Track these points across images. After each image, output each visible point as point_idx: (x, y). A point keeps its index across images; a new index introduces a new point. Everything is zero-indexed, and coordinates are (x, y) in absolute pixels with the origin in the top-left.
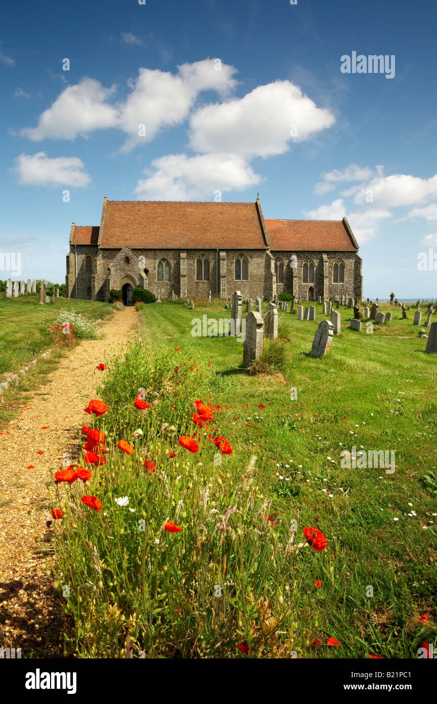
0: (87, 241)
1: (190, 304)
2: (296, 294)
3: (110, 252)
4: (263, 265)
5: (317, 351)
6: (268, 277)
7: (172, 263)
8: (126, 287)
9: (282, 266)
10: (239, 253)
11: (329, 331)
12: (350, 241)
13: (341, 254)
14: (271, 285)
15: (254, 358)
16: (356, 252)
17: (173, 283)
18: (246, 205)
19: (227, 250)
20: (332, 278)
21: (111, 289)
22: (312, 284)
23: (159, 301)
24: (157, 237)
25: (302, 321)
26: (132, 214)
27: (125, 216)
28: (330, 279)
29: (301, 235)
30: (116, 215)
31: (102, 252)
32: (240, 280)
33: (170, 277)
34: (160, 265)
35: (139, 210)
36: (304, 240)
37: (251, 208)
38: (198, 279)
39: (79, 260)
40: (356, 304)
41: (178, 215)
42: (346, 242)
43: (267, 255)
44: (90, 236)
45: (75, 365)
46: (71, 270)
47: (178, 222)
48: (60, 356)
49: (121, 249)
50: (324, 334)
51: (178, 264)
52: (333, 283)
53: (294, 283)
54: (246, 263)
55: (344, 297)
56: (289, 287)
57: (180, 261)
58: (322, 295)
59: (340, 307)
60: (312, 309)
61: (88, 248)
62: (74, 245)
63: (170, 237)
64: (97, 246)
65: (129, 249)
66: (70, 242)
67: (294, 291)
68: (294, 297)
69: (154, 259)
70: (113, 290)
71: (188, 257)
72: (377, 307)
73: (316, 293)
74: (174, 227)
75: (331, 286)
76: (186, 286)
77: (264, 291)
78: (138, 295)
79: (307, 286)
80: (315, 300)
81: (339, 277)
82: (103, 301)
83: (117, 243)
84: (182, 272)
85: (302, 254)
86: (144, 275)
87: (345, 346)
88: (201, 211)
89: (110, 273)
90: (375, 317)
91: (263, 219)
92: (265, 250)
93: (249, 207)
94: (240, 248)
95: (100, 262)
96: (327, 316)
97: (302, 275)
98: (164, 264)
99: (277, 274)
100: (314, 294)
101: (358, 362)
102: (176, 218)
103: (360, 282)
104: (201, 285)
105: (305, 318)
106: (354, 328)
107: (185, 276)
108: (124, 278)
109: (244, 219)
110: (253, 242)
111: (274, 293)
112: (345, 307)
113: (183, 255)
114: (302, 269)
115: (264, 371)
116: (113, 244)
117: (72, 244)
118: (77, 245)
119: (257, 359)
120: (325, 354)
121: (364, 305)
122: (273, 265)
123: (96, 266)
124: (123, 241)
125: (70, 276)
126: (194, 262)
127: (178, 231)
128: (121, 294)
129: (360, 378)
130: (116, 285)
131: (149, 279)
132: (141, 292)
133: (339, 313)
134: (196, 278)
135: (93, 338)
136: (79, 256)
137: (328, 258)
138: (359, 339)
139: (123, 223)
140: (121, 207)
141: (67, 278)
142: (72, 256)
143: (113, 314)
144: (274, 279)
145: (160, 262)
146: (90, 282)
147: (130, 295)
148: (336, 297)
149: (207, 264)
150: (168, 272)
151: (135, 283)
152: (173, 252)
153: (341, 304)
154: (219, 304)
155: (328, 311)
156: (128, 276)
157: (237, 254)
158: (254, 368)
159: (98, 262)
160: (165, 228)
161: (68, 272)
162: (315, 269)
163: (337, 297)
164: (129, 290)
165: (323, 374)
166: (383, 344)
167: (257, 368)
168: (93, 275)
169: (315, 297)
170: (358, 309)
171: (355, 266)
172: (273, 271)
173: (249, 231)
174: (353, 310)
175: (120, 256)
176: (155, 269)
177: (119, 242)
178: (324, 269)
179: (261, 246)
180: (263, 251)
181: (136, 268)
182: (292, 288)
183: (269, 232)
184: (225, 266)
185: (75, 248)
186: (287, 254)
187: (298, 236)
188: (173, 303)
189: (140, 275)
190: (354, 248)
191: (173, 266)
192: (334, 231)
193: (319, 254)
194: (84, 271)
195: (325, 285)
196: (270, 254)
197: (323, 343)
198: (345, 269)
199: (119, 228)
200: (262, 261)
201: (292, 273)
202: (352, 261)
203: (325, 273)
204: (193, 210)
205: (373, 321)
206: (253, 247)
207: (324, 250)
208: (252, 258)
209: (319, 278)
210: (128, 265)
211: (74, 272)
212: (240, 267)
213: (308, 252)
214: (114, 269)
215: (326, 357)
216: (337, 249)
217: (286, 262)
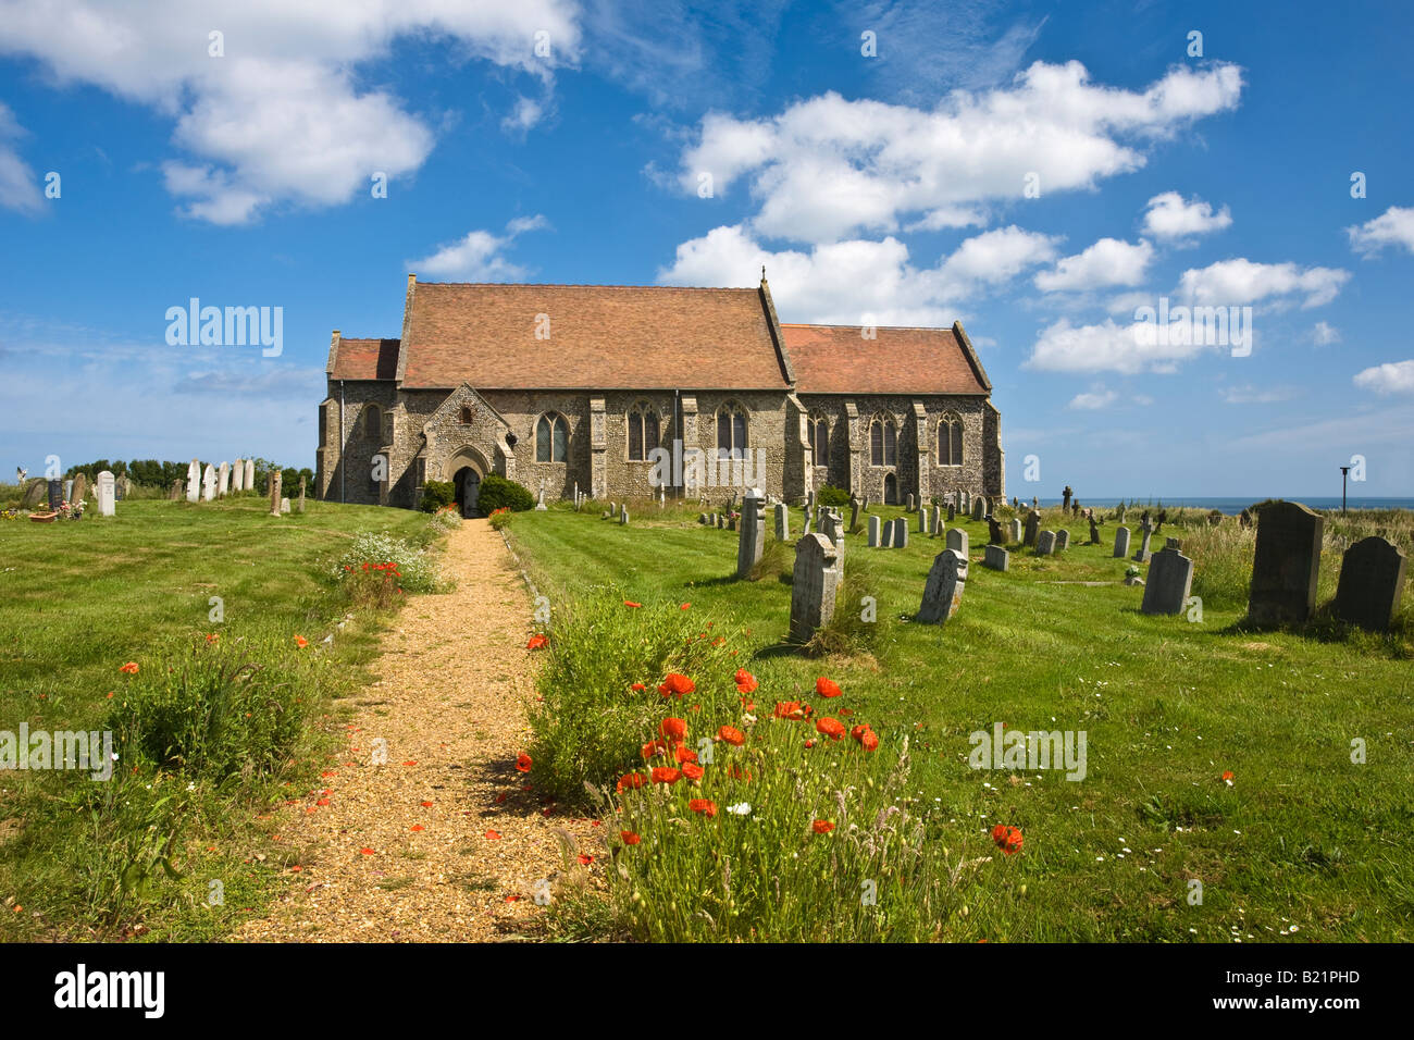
0: (370, 374)
1: (620, 513)
2: (857, 490)
3: (425, 396)
4: (781, 425)
5: (934, 609)
6: (793, 453)
7: (572, 421)
8: (462, 476)
9: (824, 426)
10: (726, 399)
11: (958, 570)
12: (971, 373)
13: (954, 402)
14: (801, 469)
15: (818, 624)
16: (987, 396)
17: (573, 466)
18: (739, 294)
19: (697, 394)
20: (937, 454)
21: (427, 480)
22: (891, 468)
23: (542, 506)
24: (534, 364)
25: (879, 549)
26: (476, 312)
27: (460, 317)
28: (932, 455)
29: (864, 360)
30: (439, 315)
31: (406, 397)
33: (566, 453)
34: (543, 427)
35: (492, 304)
36: (872, 370)
37: (751, 301)
38: (632, 456)
39: (348, 414)
40: (990, 511)
41: (584, 315)
42: (964, 375)
43: (791, 404)
44: (377, 361)
46: (331, 436)
47: (585, 331)
48: (377, 628)
49: (452, 391)
50: (946, 577)
51: (585, 425)
52: (938, 466)
53: (852, 468)
54: (743, 421)
55: (963, 495)
56: (839, 473)
57: (590, 417)
58: (916, 490)
59: (956, 517)
60: (900, 523)
61: (371, 389)
62: (339, 381)
63: (566, 363)
64: (395, 383)
65: (470, 389)
66: (329, 374)
67: (852, 483)
68: (854, 496)
69: (530, 412)
70: (431, 483)
71: (610, 409)
73: (902, 488)
74: (574, 341)
75: (934, 472)
76: (605, 473)
77: (785, 483)
78: (492, 493)
79: (882, 473)
80: (899, 502)
81: (951, 448)
82: (409, 507)
83: (442, 377)
84: (596, 442)
85: (869, 401)
86: (505, 448)
87: (982, 600)
88: (635, 306)
89: (424, 445)
90: (1036, 543)
91: (777, 325)
92: (786, 392)
93: (744, 297)
94: (727, 388)
95: (400, 418)
96: (932, 537)
97: (869, 446)
98: (553, 424)
99: (813, 446)
100: (898, 488)
101: (1015, 631)
102: (579, 322)
103: (998, 463)
104: (640, 469)
105: (885, 542)
106: (993, 564)
107: (602, 451)
108: (458, 455)
109: (735, 324)
110: (757, 375)
111: (808, 488)
112: (966, 519)
113: (597, 404)
114: (870, 434)
115: (838, 649)
116: (433, 378)
117: (332, 378)
118: (345, 382)
119: (824, 626)
120: (950, 615)
121: (1005, 512)
122: (804, 426)
123: (391, 428)
124: (456, 374)
125: (327, 450)
126: (623, 420)
127: (584, 351)
128: (451, 492)
129: (1024, 660)
130: (439, 470)
131: (518, 457)
132: (498, 486)
133: (966, 534)
134: (627, 453)
135: (428, 589)
136: (350, 406)
137: (926, 410)
138: (1007, 588)
139: (456, 333)
140: (449, 296)
141: (320, 455)
142: (333, 406)
143: (444, 539)
144: (808, 456)
145: (543, 420)
147: (473, 493)
148: (947, 495)
149: (651, 425)
150: (561, 441)
151: (484, 468)
152: (574, 397)
153: (958, 512)
154: (686, 513)
155: (932, 529)
156: (468, 452)
157: (721, 401)
158: (819, 644)
159: (396, 420)
161: (323, 443)
162: (898, 434)
163: (949, 496)
164: (470, 483)
165: (950, 656)
166: (1055, 596)
167: (825, 644)
168: (384, 450)
169: (899, 497)
170: (999, 524)
171: (984, 426)
172: (804, 438)
173: (748, 352)
174: (987, 525)
175: (450, 406)
176: (531, 434)
177: (446, 375)
178: (919, 434)
179: (774, 383)
180: (781, 394)
181: (487, 432)
182: (849, 477)
183: (792, 352)
184: (695, 429)
185: (341, 388)
186: (836, 401)
187: (857, 362)
188: (576, 511)
189: (497, 448)
190: (980, 387)
191: (572, 428)
192: (936, 351)
193: (905, 401)
194: (361, 438)
195: (921, 468)
196: (796, 401)
197: (946, 593)
198: (964, 434)
199: (445, 342)
200: (778, 417)
201: (846, 442)
202: (979, 416)
203: (919, 443)
204: (617, 305)
205: (1031, 549)
206: (758, 385)
207: (914, 391)
208: (755, 409)
209: (908, 455)
210: (468, 427)
211: (337, 441)
212: (730, 431)
213: (882, 396)
214: (435, 435)
215: (954, 622)
216: (944, 390)
217: (833, 419)
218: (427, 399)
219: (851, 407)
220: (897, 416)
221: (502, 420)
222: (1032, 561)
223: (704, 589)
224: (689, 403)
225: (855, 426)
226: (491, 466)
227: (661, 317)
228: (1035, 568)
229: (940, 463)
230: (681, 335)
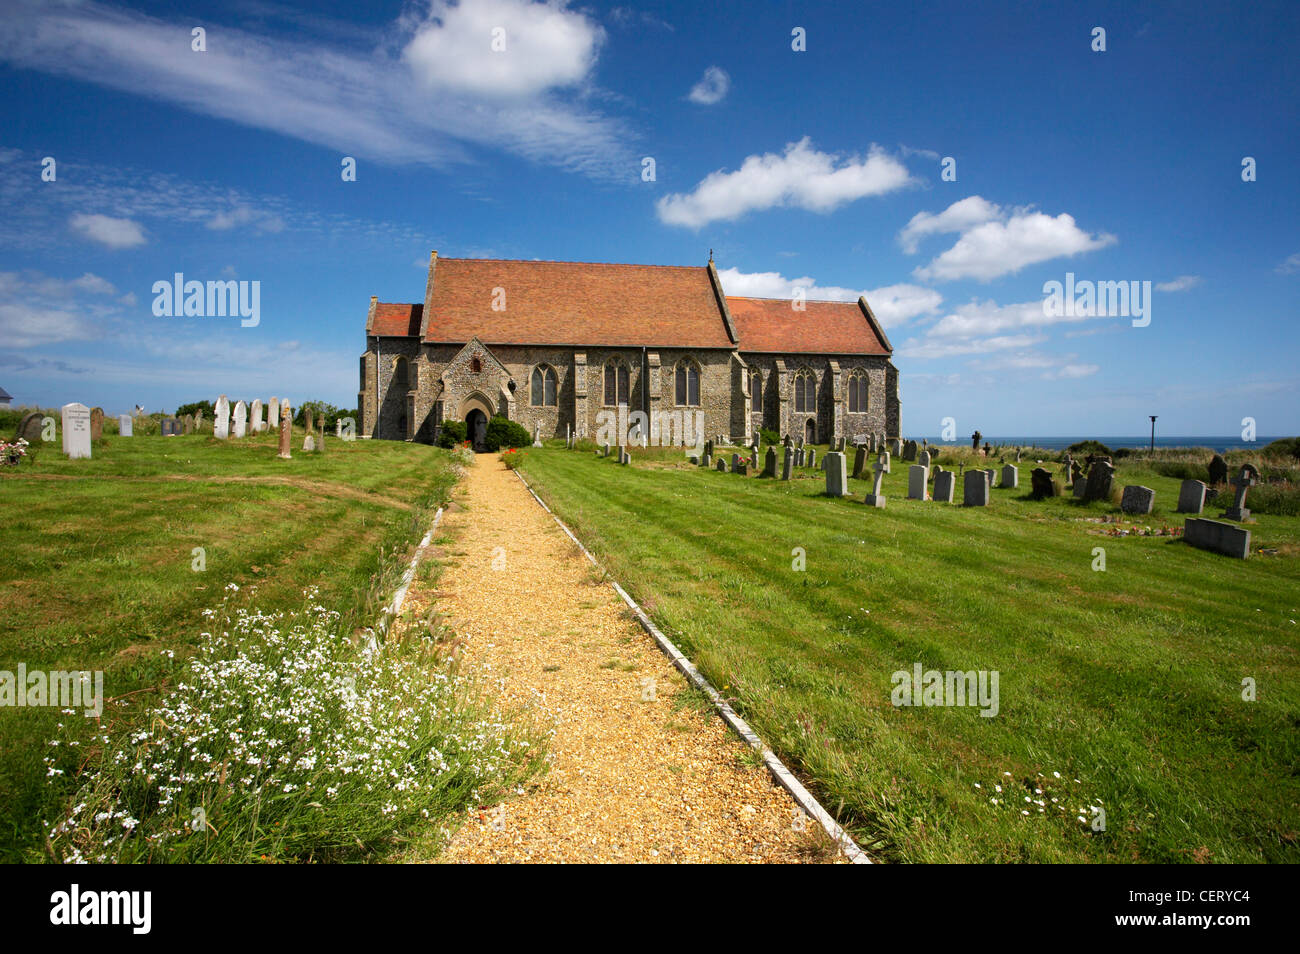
0: (402, 330)
1: (617, 454)
2: (785, 432)
3: (443, 350)
4: (726, 377)
6: (737, 400)
8: (473, 417)
9: (758, 379)
10: (683, 355)
12: (875, 338)
13: (862, 361)
14: (743, 415)
16: (888, 356)
17: (561, 410)
18: (690, 270)
19: (660, 350)
20: (848, 403)
21: (444, 419)
22: (813, 415)
23: (538, 443)
24: (530, 325)
26: (484, 282)
27: (471, 286)
28: (845, 405)
29: (789, 326)
30: (454, 284)
31: (428, 349)
32: (685, 404)
33: (555, 399)
34: (537, 376)
35: (497, 275)
36: (796, 334)
37: (701, 276)
38: (607, 401)
39: (386, 366)
41: (569, 285)
42: (869, 340)
43: (735, 361)
44: (407, 320)
46: (369, 382)
47: (570, 298)
49: (463, 345)
51: (571, 375)
52: (849, 413)
53: (781, 415)
54: (696, 373)
56: (772, 420)
57: (574, 368)
58: (830, 433)
61: (402, 343)
62: (375, 338)
63: (555, 324)
64: (419, 339)
65: (480, 344)
66: (368, 331)
67: (782, 426)
69: (526, 363)
70: (448, 422)
71: (591, 362)
73: (821, 430)
74: (561, 306)
75: (845, 417)
76: (586, 416)
77: (731, 426)
78: (497, 432)
79: (804, 418)
80: (817, 441)
81: (859, 402)
82: (432, 443)
83: (457, 333)
84: (580, 389)
85: (794, 359)
86: (507, 393)
88: (610, 279)
89: (442, 390)
91: (723, 297)
92: (730, 351)
93: (695, 273)
94: (684, 346)
95: (424, 367)
97: (794, 397)
98: (544, 373)
99: (752, 395)
100: (816, 431)
102: (566, 291)
103: (897, 411)
107: (584, 397)
108: (470, 398)
109: (688, 295)
110: (707, 336)
111: (748, 430)
113: (580, 358)
114: (794, 386)
116: (450, 335)
117: (371, 334)
118: (381, 338)
123: (416, 376)
124: (468, 331)
125: (365, 393)
126: (600, 372)
127: (569, 315)
128: (464, 429)
130: (454, 412)
131: (517, 401)
132: (504, 425)
134: (603, 400)
136: (385, 357)
137: (840, 367)
139: (467, 298)
140: (461, 268)
141: (361, 398)
142: (371, 357)
144: (748, 403)
145: (536, 370)
146: (405, 406)
147: (482, 431)
148: (855, 437)
149: (623, 376)
150: (551, 389)
151: (490, 409)
152: (561, 352)
156: (477, 396)
157: (679, 357)
159: (420, 369)
160: (546, 308)
161: (363, 387)
162: (817, 386)
163: (858, 438)
164: (479, 423)
168: (410, 393)
169: (818, 438)
171: (886, 382)
172: (745, 389)
173: (699, 317)
175: (464, 357)
177: (460, 332)
178: (834, 386)
179: (720, 342)
180: (727, 352)
181: (493, 379)
182: (778, 421)
184: (658, 379)
185: (377, 343)
186: (769, 358)
187: (783, 327)
188: (570, 448)
189: (501, 393)
190: (884, 349)
191: (560, 378)
192: (846, 320)
193: (823, 359)
194: (393, 384)
195: (836, 415)
196: (739, 358)
198: (870, 387)
199: (459, 305)
200: (724, 370)
201: (776, 392)
202: (882, 373)
203: (835, 394)
204: (595, 278)
206: (708, 345)
207: (831, 352)
208: (706, 364)
209: (827, 404)
210: (478, 375)
211: (374, 386)
212: (685, 383)
213: (805, 355)
214: (451, 381)
216: (854, 351)
217: (766, 373)
218: (445, 351)
219: (781, 364)
220: (816, 372)
221: (505, 369)
224: (653, 358)
225: (783, 379)
226: (496, 409)
229: (850, 411)
230: (646, 302)
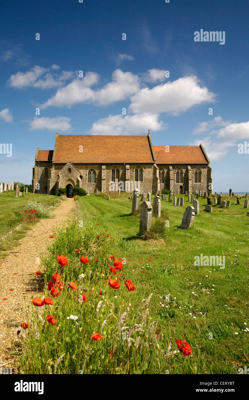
0: (46, 159)
1: (108, 197)
2: (172, 190)
3: (59, 165)
4: (152, 172)
5: (185, 225)
6: (155, 180)
7: (97, 172)
8: (68, 186)
9: (163, 173)
10: (137, 165)
11: (192, 212)
12: (204, 158)
13: (199, 166)
14: (157, 184)
15: (146, 230)
16: (208, 164)
17: (97, 184)
18: (142, 137)
19: (129, 164)
20: (194, 180)
21: (59, 188)
22: (182, 184)
23: (88, 195)
24: (88, 157)
25: (176, 206)
26: (73, 143)
27: (69, 144)
29: (175, 155)
30: (64, 144)
31: (55, 165)
32: (138, 181)
33: (95, 180)
34: (90, 173)
35: (78, 141)
36: (177, 157)
39: (40, 170)
40: (208, 196)
41: (101, 143)
42: (202, 158)
43: (155, 167)
44: (48, 156)
45: (36, 234)
46: (36, 176)
47: (101, 148)
48: (27, 229)
50: (189, 214)
51: (100, 173)
52: (194, 183)
53: (171, 184)
54: (142, 171)
55: (201, 191)
56: (167, 186)
57: (101, 171)
58: (188, 190)
60: (182, 199)
61: (46, 163)
62: (38, 161)
63: (96, 156)
64: (52, 162)
65: (71, 163)
66: (36, 159)
67: (171, 188)
68: (171, 192)
69: (86, 169)
71: (107, 168)
72: (221, 197)
73: (184, 189)
74: (98, 150)
75: (193, 185)
76: (105, 185)
77: (153, 188)
79: (179, 185)
80: (183, 193)
81: (198, 179)
82: (54, 195)
83: (64, 160)
84: (103, 177)
85: (176, 166)
86: (79, 179)
87: (202, 221)
88: (115, 141)
89: (59, 178)
90: (221, 204)
91: (152, 145)
92: (153, 164)
93: (144, 138)
94: (138, 163)
95: (53, 171)
96: (191, 203)
97: (175, 178)
98: (92, 172)
99: (160, 178)
100: (183, 190)
101: (211, 232)
102: (100, 145)
103: (211, 182)
105: (178, 204)
106: (207, 210)
107: (105, 180)
108: (67, 181)
109: (141, 145)
110: (146, 159)
111: (159, 189)
112: (202, 198)
113: (104, 167)
114: (176, 175)
115: (152, 237)
116: (62, 161)
117: (36, 160)
118: (39, 162)
119: (148, 230)
120: (190, 227)
121: (213, 196)
122: (158, 173)
123: (51, 174)
124: (67, 159)
125: (34, 180)
126: (110, 171)
127: (100, 153)
128: (65, 191)
129: (212, 241)
130: (62, 185)
131: (83, 181)
132: (77, 189)
133: (198, 202)
134: (111, 180)
135: (47, 217)
136: (41, 168)
137: (191, 168)
138: (211, 217)
139: (68, 148)
140: (67, 139)
141: (33, 181)
142: (36, 168)
143: (60, 203)
144: (159, 181)
145: (89, 171)
146: (47, 183)
147: (71, 191)
149: (118, 172)
150: (94, 177)
151: (74, 184)
152: (97, 165)
153: (200, 196)
154: (125, 196)
155: (191, 200)
156: (70, 180)
157: (136, 166)
158: (146, 236)
159: (52, 172)
160: (93, 151)
161: (34, 178)
162: (183, 175)
163: (197, 192)
164: (70, 188)
165: (188, 239)
166: (225, 220)
167: (148, 236)
168: (49, 179)
170: (210, 199)
171: (207, 172)
172: (158, 176)
173: (144, 153)
174: (207, 199)
175: (66, 168)
176: (86, 175)
177: (65, 159)
178: (189, 174)
179: (151, 161)
180: (152, 164)
181: (75, 175)
182: (170, 186)
183: (155, 153)
184: (129, 174)
185: (38, 163)
186: (167, 166)
187: (173, 155)
188: (97, 196)
189: (77, 179)
190: (207, 162)
191: (97, 174)
192: (195, 152)
193: (186, 165)
194: (43, 177)
195: (189, 184)
196: (156, 166)
197: (189, 220)
198: (201, 174)
199: (65, 151)
200: (151, 170)
201: (169, 177)
202: (206, 170)
203: (189, 177)
204: (110, 140)
205: (219, 206)
206: (146, 162)
207: (188, 163)
208: (145, 168)
209: (186, 180)
210: (70, 173)
211: (37, 177)
212: (138, 174)
213: (179, 164)
214: (62, 175)
215: (191, 229)
216: (196, 163)
217: (166, 171)
218: (60, 166)
219: (171, 168)
220: (183, 170)
221: (79, 171)
222: (219, 209)
223: (122, 218)
224: (128, 167)
225: (171, 172)
226: (76, 184)
227: (121, 144)
228: (220, 211)
229: (195, 183)
230: (126, 148)
